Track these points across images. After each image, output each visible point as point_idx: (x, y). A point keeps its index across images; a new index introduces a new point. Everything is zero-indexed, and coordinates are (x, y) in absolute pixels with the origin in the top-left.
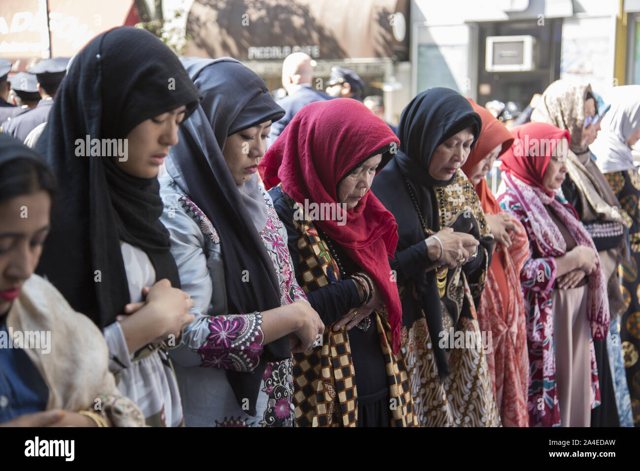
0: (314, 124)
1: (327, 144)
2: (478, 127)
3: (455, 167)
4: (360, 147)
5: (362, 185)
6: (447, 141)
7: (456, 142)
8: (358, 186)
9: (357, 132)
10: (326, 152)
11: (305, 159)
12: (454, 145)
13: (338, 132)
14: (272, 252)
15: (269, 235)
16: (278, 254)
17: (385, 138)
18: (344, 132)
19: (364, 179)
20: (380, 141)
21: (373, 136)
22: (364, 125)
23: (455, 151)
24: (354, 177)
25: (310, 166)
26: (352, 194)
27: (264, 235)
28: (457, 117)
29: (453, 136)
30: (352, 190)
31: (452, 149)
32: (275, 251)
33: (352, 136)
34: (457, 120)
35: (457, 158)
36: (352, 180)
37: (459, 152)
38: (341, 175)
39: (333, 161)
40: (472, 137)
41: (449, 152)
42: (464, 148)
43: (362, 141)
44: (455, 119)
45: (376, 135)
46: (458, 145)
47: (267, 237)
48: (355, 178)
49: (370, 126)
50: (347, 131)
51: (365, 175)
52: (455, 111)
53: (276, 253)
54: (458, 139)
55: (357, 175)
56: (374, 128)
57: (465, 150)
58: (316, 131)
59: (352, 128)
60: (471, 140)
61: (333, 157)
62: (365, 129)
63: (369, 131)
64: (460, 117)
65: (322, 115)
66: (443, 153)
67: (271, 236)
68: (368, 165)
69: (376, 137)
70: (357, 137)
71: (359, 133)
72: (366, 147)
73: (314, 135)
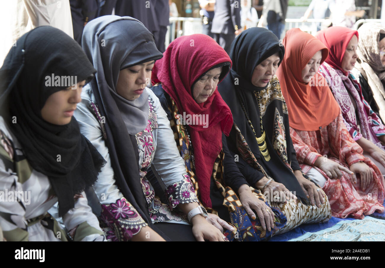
0: (179, 48)
1: (185, 61)
2: (282, 52)
3: (268, 79)
4: (204, 63)
5: (208, 87)
6: (262, 63)
7: (268, 63)
8: (205, 88)
9: (204, 54)
10: (185, 66)
11: (173, 71)
12: (267, 65)
13: (192, 54)
14: (142, 150)
15: (144, 137)
16: (145, 152)
17: (221, 58)
18: (195, 54)
19: (210, 84)
20: (217, 60)
21: (213, 56)
22: (208, 50)
23: (267, 68)
24: (202, 82)
25: (176, 75)
26: (202, 93)
27: (140, 138)
28: (268, 47)
29: (267, 59)
30: (201, 90)
31: (266, 67)
32: (144, 150)
33: (200, 57)
34: (268, 49)
35: (269, 73)
36: (201, 84)
37: (271, 69)
38: (193, 81)
39: (188, 71)
40: (278, 58)
41: (264, 69)
42: (274, 66)
43: (206, 59)
44: (267, 48)
45: (215, 56)
46: (270, 64)
47: (142, 138)
48: (204, 83)
49: (212, 51)
50: (198, 53)
51: (210, 81)
52: (266, 43)
53: (143, 152)
54: (269, 60)
55: (204, 81)
56: (214, 52)
57: (274, 67)
58: (180, 53)
59: (201, 52)
60: (278, 60)
61: (189, 69)
62: (209, 52)
63: (211, 54)
64: (270, 47)
65: (184, 43)
66: (260, 70)
67: (145, 138)
68: (211, 74)
69: (215, 58)
70: (203, 57)
71: (205, 55)
72: (208, 63)
73: (178, 56)
